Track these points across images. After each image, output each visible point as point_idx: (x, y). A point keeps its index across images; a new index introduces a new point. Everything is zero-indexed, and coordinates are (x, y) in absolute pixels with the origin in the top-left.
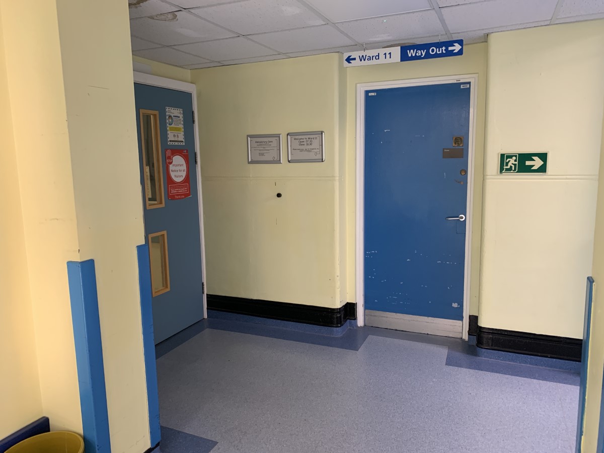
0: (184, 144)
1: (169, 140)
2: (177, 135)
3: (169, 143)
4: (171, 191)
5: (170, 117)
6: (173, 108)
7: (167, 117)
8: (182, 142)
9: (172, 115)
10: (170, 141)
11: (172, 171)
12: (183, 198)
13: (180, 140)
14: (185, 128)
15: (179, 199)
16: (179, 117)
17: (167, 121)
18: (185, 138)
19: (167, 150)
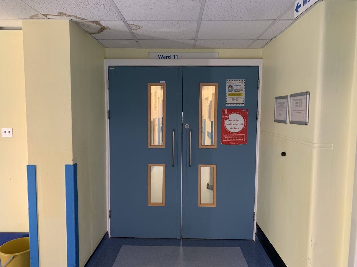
0: (244, 105)
1: (226, 102)
2: (237, 99)
3: (226, 105)
4: (224, 138)
5: (230, 86)
6: (234, 80)
7: (227, 87)
8: (242, 103)
9: (233, 85)
10: (228, 103)
11: (227, 124)
12: (238, 144)
13: (239, 102)
14: (246, 93)
15: (233, 144)
16: (241, 85)
17: (227, 89)
18: (245, 101)
19: (224, 109)
